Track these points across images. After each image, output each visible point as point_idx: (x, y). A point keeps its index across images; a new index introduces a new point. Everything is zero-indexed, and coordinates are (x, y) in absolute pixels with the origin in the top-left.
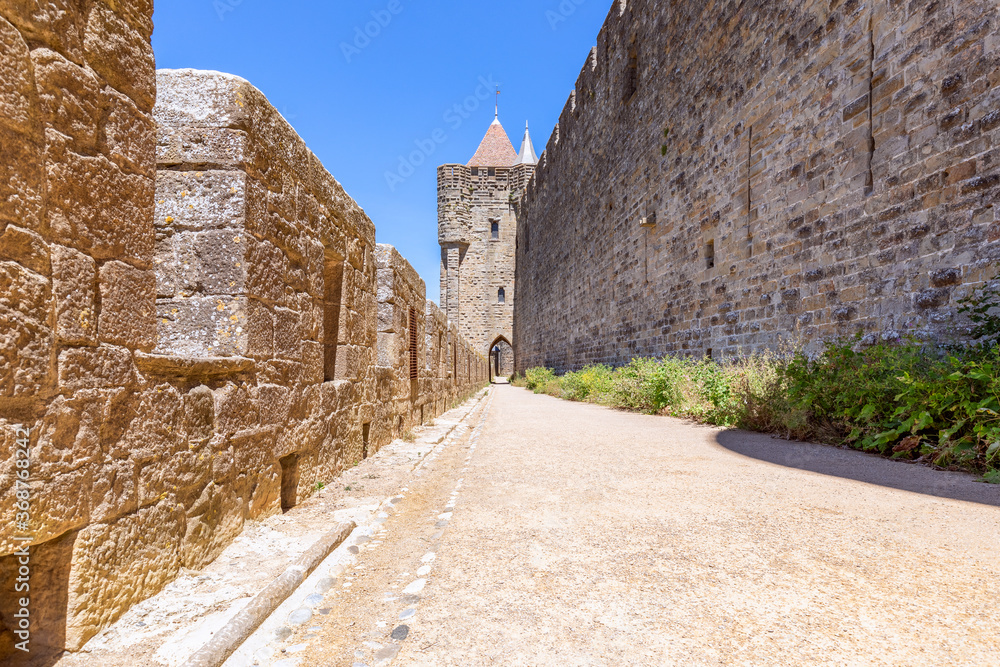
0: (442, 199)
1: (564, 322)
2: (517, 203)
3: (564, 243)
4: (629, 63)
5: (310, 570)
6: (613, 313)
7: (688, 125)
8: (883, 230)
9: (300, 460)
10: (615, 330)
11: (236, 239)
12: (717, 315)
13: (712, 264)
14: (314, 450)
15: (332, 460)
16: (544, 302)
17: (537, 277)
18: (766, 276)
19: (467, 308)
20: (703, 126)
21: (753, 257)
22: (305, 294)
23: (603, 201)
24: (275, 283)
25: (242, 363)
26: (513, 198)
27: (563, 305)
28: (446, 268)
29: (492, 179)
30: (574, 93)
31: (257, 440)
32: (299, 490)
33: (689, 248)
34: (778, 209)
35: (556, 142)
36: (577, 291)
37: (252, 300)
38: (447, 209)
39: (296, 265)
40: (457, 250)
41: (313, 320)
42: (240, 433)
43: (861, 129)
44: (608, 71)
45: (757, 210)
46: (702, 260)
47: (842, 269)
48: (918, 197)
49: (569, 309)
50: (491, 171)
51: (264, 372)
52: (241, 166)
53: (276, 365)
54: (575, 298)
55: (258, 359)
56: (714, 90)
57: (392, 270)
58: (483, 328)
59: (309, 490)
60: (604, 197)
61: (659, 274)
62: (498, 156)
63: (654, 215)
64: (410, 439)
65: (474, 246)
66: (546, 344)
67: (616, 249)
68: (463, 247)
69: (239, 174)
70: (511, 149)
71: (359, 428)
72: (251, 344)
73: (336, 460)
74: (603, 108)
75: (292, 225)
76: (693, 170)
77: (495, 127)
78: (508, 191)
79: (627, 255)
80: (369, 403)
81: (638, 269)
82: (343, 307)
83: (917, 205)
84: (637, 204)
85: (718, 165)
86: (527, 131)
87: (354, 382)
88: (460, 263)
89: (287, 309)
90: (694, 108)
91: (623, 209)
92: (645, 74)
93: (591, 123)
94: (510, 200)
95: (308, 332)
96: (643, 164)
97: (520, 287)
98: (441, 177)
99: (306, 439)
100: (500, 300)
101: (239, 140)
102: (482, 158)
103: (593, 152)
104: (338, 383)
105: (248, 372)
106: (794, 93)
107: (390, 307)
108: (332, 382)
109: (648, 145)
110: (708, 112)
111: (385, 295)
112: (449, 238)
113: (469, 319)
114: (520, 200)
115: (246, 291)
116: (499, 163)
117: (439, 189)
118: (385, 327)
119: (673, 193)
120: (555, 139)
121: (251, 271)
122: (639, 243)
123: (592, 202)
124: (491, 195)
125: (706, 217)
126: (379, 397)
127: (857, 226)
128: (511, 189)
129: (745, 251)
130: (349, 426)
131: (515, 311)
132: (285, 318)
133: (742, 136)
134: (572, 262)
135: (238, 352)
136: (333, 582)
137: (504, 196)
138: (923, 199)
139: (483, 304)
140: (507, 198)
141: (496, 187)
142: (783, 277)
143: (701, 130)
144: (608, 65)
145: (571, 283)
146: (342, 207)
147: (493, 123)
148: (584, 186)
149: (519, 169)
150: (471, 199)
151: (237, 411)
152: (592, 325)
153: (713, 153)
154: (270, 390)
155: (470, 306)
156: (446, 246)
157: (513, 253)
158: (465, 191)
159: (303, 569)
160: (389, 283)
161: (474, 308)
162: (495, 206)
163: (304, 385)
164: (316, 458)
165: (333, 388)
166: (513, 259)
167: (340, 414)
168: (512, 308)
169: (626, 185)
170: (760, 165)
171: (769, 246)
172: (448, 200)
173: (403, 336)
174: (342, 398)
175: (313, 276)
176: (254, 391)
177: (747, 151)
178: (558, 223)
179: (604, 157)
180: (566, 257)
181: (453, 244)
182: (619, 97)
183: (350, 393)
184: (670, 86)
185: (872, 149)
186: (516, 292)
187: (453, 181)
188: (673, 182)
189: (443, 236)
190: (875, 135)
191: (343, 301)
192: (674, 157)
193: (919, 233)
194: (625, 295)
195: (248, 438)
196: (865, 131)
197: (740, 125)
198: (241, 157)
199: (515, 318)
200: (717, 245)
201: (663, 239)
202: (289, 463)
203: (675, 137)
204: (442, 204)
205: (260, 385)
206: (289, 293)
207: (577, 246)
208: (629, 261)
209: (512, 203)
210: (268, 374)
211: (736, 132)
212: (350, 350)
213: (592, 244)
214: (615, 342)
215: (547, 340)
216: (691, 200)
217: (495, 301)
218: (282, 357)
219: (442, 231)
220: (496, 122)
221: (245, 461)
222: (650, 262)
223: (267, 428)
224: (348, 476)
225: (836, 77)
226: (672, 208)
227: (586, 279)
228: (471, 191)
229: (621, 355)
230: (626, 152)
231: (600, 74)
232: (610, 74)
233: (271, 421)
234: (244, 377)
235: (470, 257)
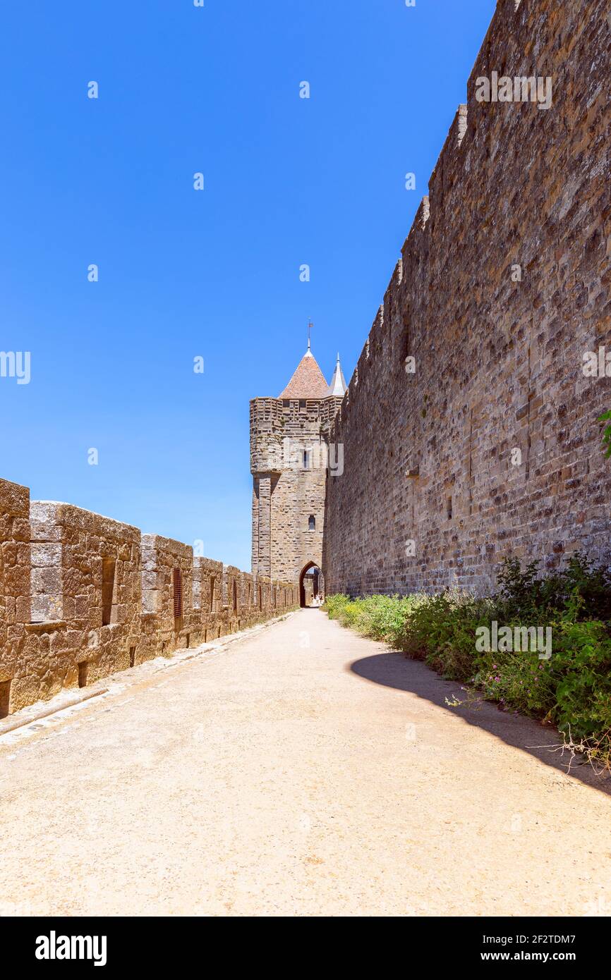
0: (254, 431)
1: (360, 552)
2: (327, 434)
3: (360, 480)
4: (404, 329)
5: (84, 700)
6: (392, 549)
7: (438, 397)
8: (533, 507)
9: (89, 665)
10: (393, 564)
11: (58, 571)
12: (453, 559)
13: (450, 517)
14: (96, 660)
15: (108, 666)
16: (347, 532)
17: (341, 509)
18: (478, 531)
19: (278, 536)
20: (446, 400)
21: (472, 515)
22: (91, 585)
23: (387, 447)
24: (76, 585)
25: (61, 623)
26: (324, 429)
27: (359, 537)
28: (258, 497)
29: (304, 411)
30: (368, 343)
31: (67, 654)
32: (88, 679)
33: (438, 501)
34: (485, 479)
35: (356, 384)
36: (369, 525)
37: (65, 596)
38: (259, 440)
39: (86, 573)
40: (269, 480)
41: (96, 597)
42: (60, 651)
43: (525, 429)
44: (390, 332)
45: (474, 477)
46: (445, 513)
47: (515, 533)
48: (549, 487)
49: (363, 541)
50: (302, 403)
51: (70, 625)
52: (60, 541)
53: (76, 622)
54: (368, 532)
55: (67, 620)
56: (452, 372)
57: (156, 551)
58: (293, 555)
59: (93, 679)
60: (388, 444)
61: (421, 519)
62: (310, 388)
63: (418, 467)
64: (168, 656)
65: (284, 476)
66: (347, 572)
67: (395, 492)
68: (274, 476)
69: (59, 544)
70: (322, 381)
71: (127, 650)
72: (65, 614)
73: (110, 667)
74: (388, 363)
75: (84, 556)
76: (441, 436)
77: (307, 359)
78: (319, 423)
79: (401, 499)
80: (134, 635)
81: (408, 512)
82: (115, 585)
83: (548, 493)
84: (408, 456)
85: (454, 435)
86: (338, 364)
87: (123, 624)
88: (272, 493)
89: (81, 595)
90: (442, 383)
91: (399, 458)
92: (414, 343)
93: (380, 375)
94: (321, 431)
95: (92, 603)
96: (412, 420)
97: (329, 515)
98: (254, 410)
99: (91, 655)
100: (310, 528)
101: (59, 530)
102: (294, 391)
103: (381, 401)
104: (111, 626)
105: (63, 626)
106: (494, 390)
107: (155, 574)
108: (108, 626)
109: (415, 406)
110: (450, 390)
111: (151, 567)
112: (261, 469)
113: (281, 545)
114: (329, 431)
115: (62, 593)
116: (311, 395)
117: (251, 421)
118: (151, 587)
119: (429, 452)
120: (355, 381)
121: (64, 583)
122: (409, 490)
123: (380, 447)
124: (302, 426)
125: (447, 477)
126: (143, 631)
127: (522, 502)
128: (322, 421)
129: (468, 509)
130: (119, 648)
131: (325, 538)
132: (80, 600)
133: (467, 415)
134: (366, 499)
135: (59, 618)
136: (92, 704)
137: (315, 427)
138: (551, 488)
139: (294, 531)
140: (318, 429)
141: (307, 418)
142: (487, 533)
143: (445, 404)
144: (391, 325)
145: (365, 517)
146: (115, 531)
147: (306, 356)
148: (375, 430)
149: (330, 401)
150: (282, 431)
151: (59, 642)
152: (379, 558)
153: (452, 425)
154: (73, 633)
155: (282, 533)
156: (258, 476)
157: (323, 483)
158: (277, 423)
159: (82, 699)
160: (154, 559)
161: (285, 535)
162: (306, 437)
163: (90, 629)
164: (97, 664)
165: (108, 629)
166: (323, 488)
167: (112, 642)
168: (322, 535)
169: (401, 437)
170: (476, 443)
171: (480, 507)
172: (260, 432)
173: (167, 589)
174: (115, 635)
175: (95, 576)
176: (66, 634)
177: (470, 428)
178: (357, 460)
179: (388, 408)
180: (362, 493)
181: (265, 474)
182: (398, 357)
183: (120, 631)
184: (428, 358)
185: (530, 446)
186: (325, 520)
187: (264, 414)
188: (429, 442)
189: (255, 467)
190: (531, 436)
191: (115, 581)
192: (430, 421)
193: (549, 512)
194: (400, 534)
195: (63, 653)
196: (526, 431)
197: (466, 406)
198: (60, 538)
199: (324, 545)
200: (453, 501)
201: (424, 489)
202: (82, 666)
203: (431, 404)
204: (254, 436)
205: (68, 631)
206: (82, 588)
207: (369, 484)
208: (403, 505)
209: (323, 434)
210: (72, 626)
211: (464, 412)
212: (120, 607)
213: (379, 484)
214: (393, 575)
215: (348, 569)
216: (439, 461)
217: (306, 528)
218: (79, 618)
219: (254, 461)
220: (309, 354)
221: (62, 663)
222: (416, 509)
223: (72, 649)
224: (116, 675)
225: (513, 386)
226: (428, 465)
227: (375, 515)
228: (283, 423)
229: (397, 587)
230: (402, 407)
231: (385, 331)
232: (392, 334)
233: (74, 646)
234: (61, 629)
235: (281, 486)
